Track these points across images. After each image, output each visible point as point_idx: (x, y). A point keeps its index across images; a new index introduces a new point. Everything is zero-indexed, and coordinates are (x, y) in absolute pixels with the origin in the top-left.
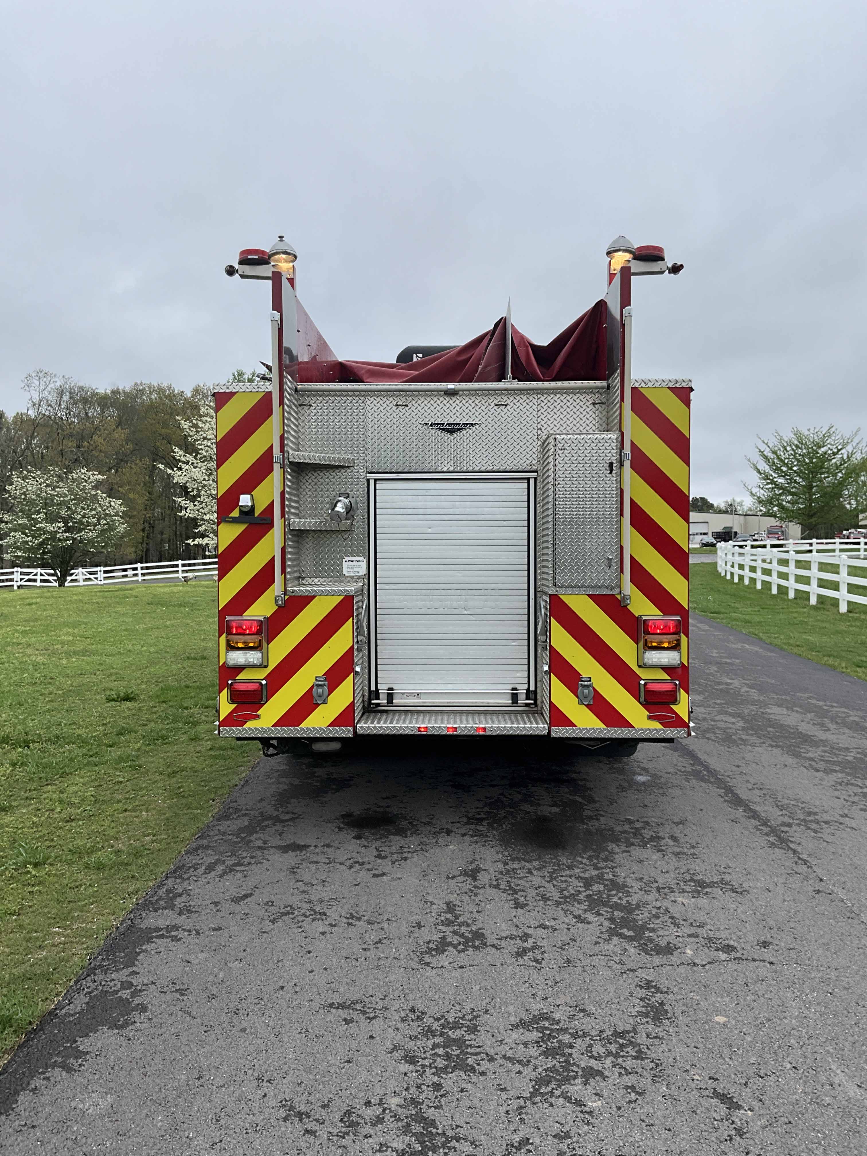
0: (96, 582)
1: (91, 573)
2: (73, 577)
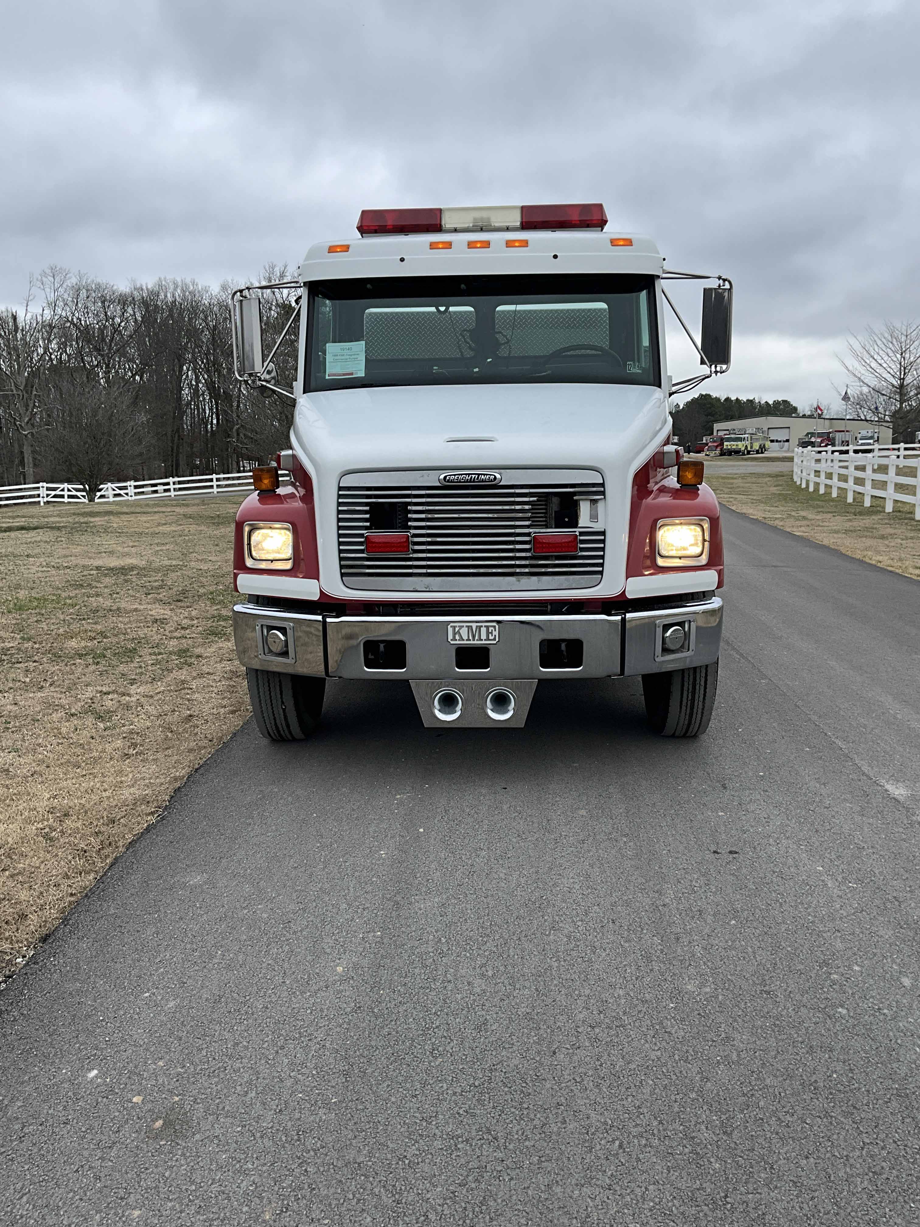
0: (126, 498)
1: (120, 488)
2: (102, 493)
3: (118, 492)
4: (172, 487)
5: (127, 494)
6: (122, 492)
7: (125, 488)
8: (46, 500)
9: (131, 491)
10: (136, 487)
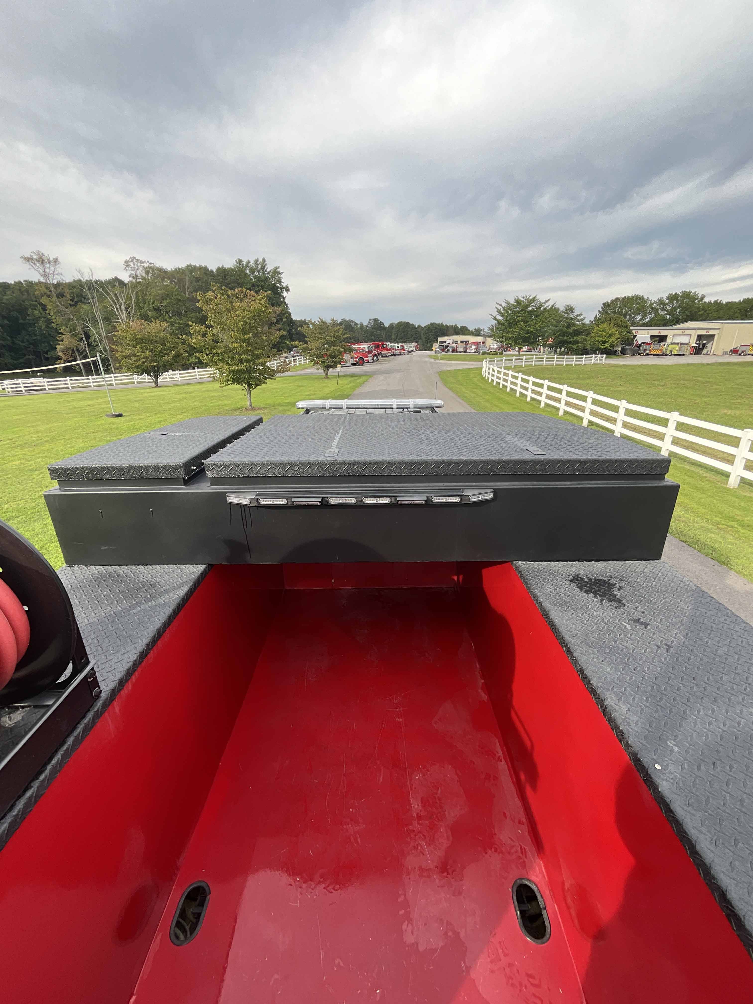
0: (176, 379)
1: (172, 375)
2: (164, 377)
3: (171, 376)
4: (197, 373)
5: (176, 377)
6: (174, 376)
7: (175, 374)
8: (137, 381)
9: (178, 376)
10: (180, 374)
